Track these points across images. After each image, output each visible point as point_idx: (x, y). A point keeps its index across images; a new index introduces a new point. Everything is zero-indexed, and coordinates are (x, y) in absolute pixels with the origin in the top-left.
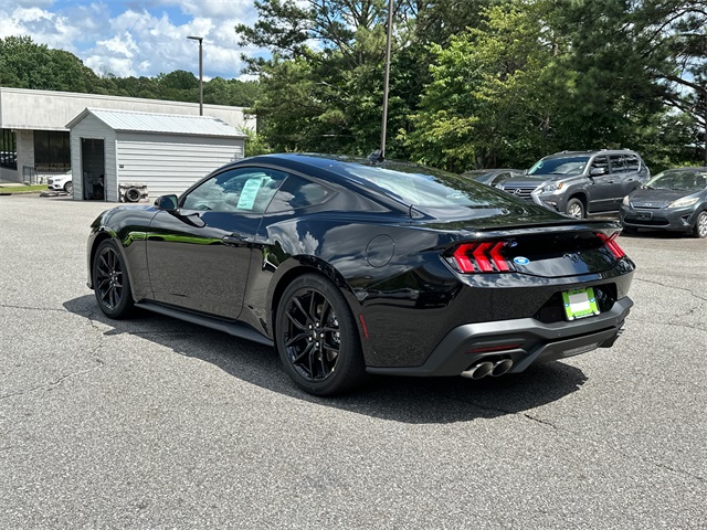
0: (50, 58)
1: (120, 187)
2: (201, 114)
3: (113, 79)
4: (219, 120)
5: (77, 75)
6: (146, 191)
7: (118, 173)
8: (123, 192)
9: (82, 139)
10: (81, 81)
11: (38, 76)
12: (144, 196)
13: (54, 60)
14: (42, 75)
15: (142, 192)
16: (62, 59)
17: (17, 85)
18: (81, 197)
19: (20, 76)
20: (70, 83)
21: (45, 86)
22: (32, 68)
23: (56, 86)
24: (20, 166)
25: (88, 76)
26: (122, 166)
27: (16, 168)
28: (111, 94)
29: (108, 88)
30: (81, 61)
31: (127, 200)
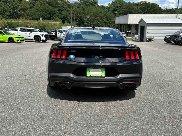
0: (150, 5)
1: (147, 38)
2: (177, 17)
3: (166, 10)
4: (179, 19)
5: (157, 9)
6: (154, 39)
7: (147, 34)
8: (147, 39)
9: (141, 26)
10: (158, 11)
11: (147, 10)
12: (153, 40)
13: (151, 6)
14: (148, 10)
15: (152, 39)
16: (153, 6)
17: (141, 13)
18: (139, 41)
19: (142, 11)
20: (155, 12)
21: (148, 13)
22: (146, 8)
23: (151, 13)
24: (132, 33)
25: (160, 9)
26: (148, 33)
27: (131, 34)
28: (165, 14)
29: (165, 12)
30: (158, 6)
31: (148, 42)
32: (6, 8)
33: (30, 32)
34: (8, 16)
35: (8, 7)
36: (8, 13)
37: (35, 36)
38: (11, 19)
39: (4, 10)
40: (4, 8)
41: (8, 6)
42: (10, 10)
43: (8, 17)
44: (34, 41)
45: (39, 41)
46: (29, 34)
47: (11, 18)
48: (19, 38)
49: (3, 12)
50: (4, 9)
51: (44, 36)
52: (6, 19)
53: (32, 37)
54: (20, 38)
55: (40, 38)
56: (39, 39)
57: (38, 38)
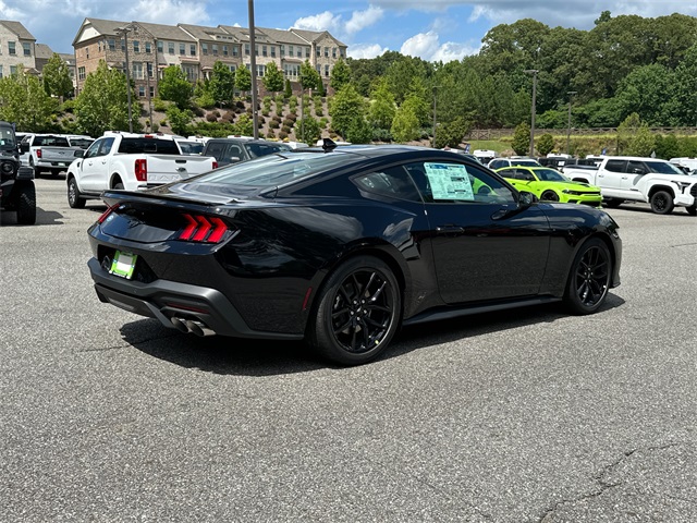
32: (672, 87)
33: (638, 173)
34: (672, 114)
35: (680, 84)
36: (675, 103)
37: (655, 189)
38: (682, 125)
39: (660, 95)
40: (663, 87)
41: (679, 79)
42: (686, 91)
43: (672, 120)
44: (649, 206)
45: (666, 210)
46: (635, 182)
47: (685, 122)
48: (579, 193)
49: (658, 102)
50: (662, 89)
51: (688, 189)
52: (666, 125)
53: (643, 194)
54: (583, 195)
55: (673, 197)
56: (665, 201)
57: (662, 197)
